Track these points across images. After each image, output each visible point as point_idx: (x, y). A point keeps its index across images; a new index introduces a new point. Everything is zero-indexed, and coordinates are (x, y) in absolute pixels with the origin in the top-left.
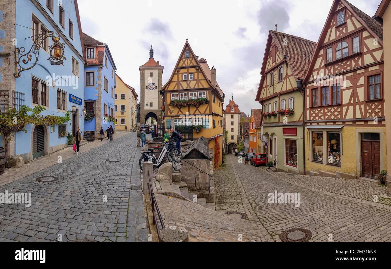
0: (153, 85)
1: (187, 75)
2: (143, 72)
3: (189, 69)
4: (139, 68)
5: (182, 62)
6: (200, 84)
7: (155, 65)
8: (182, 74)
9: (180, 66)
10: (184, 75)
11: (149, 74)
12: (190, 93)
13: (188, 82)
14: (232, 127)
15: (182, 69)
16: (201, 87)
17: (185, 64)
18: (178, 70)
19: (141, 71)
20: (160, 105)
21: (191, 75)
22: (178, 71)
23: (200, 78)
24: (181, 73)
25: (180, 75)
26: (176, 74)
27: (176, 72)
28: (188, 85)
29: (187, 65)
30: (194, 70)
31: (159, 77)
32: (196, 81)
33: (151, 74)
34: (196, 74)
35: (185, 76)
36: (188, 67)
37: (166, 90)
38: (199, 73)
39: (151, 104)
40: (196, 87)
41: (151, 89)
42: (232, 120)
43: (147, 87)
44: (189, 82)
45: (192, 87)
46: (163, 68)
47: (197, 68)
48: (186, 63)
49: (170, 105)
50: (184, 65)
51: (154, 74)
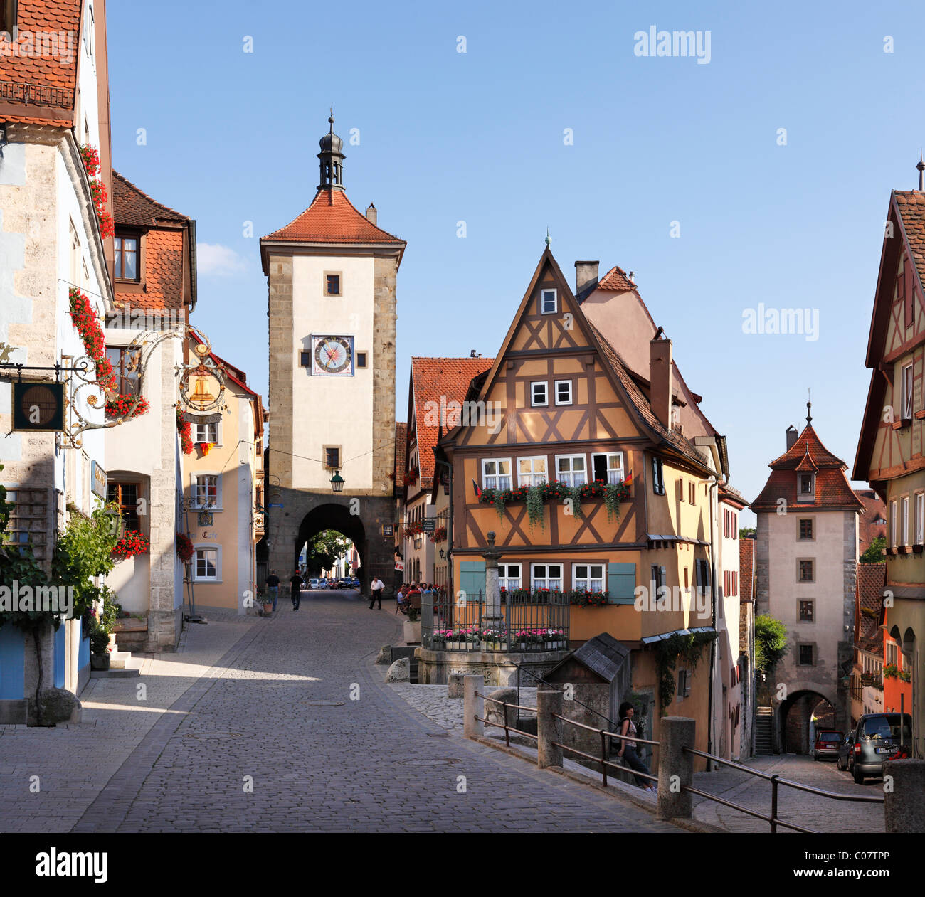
0: (344, 344)
1: (546, 384)
2: (285, 267)
3: (556, 362)
4: (263, 248)
5: (526, 334)
6: (597, 420)
7: (350, 228)
8: (528, 380)
9: (519, 346)
10: (533, 384)
11: (321, 284)
12: (558, 457)
13: (552, 414)
14: (807, 590)
15: (526, 362)
16: (602, 435)
17: (540, 342)
18: (511, 364)
19: (273, 267)
20: (385, 459)
21: (564, 388)
22: (509, 369)
23: (598, 401)
24: (521, 379)
25: (520, 387)
26: (502, 380)
27: (504, 374)
28: (552, 424)
29: (547, 346)
30: (574, 365)
31: (376, 299)
32: (582, 413)
33: (333, 284)
34: (583, 383)
35: (540, 389)
36: (549, 354)
37: (460, 442)
38: (596, 378)
39: (333, 457)
40: (584, 435)
41: (331, 371)
42: (805, 549)
43: (306, 360)
44: (555, 413)
45: (567, 437)
46: (402, 250)
47: (589, 359)
48: (543, 335)
49: (474, 506)
50: (535, 346)
51: (345, 285)
